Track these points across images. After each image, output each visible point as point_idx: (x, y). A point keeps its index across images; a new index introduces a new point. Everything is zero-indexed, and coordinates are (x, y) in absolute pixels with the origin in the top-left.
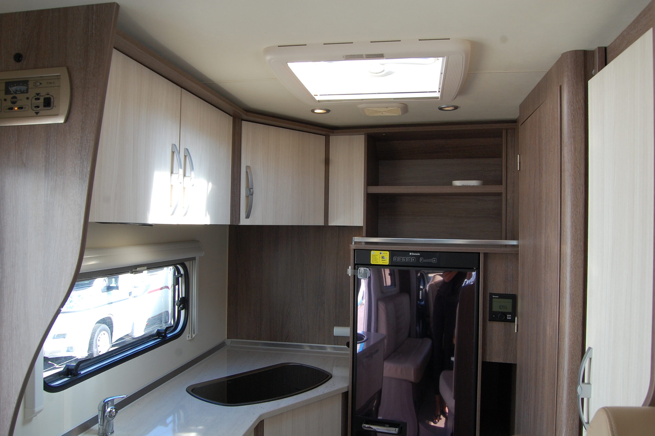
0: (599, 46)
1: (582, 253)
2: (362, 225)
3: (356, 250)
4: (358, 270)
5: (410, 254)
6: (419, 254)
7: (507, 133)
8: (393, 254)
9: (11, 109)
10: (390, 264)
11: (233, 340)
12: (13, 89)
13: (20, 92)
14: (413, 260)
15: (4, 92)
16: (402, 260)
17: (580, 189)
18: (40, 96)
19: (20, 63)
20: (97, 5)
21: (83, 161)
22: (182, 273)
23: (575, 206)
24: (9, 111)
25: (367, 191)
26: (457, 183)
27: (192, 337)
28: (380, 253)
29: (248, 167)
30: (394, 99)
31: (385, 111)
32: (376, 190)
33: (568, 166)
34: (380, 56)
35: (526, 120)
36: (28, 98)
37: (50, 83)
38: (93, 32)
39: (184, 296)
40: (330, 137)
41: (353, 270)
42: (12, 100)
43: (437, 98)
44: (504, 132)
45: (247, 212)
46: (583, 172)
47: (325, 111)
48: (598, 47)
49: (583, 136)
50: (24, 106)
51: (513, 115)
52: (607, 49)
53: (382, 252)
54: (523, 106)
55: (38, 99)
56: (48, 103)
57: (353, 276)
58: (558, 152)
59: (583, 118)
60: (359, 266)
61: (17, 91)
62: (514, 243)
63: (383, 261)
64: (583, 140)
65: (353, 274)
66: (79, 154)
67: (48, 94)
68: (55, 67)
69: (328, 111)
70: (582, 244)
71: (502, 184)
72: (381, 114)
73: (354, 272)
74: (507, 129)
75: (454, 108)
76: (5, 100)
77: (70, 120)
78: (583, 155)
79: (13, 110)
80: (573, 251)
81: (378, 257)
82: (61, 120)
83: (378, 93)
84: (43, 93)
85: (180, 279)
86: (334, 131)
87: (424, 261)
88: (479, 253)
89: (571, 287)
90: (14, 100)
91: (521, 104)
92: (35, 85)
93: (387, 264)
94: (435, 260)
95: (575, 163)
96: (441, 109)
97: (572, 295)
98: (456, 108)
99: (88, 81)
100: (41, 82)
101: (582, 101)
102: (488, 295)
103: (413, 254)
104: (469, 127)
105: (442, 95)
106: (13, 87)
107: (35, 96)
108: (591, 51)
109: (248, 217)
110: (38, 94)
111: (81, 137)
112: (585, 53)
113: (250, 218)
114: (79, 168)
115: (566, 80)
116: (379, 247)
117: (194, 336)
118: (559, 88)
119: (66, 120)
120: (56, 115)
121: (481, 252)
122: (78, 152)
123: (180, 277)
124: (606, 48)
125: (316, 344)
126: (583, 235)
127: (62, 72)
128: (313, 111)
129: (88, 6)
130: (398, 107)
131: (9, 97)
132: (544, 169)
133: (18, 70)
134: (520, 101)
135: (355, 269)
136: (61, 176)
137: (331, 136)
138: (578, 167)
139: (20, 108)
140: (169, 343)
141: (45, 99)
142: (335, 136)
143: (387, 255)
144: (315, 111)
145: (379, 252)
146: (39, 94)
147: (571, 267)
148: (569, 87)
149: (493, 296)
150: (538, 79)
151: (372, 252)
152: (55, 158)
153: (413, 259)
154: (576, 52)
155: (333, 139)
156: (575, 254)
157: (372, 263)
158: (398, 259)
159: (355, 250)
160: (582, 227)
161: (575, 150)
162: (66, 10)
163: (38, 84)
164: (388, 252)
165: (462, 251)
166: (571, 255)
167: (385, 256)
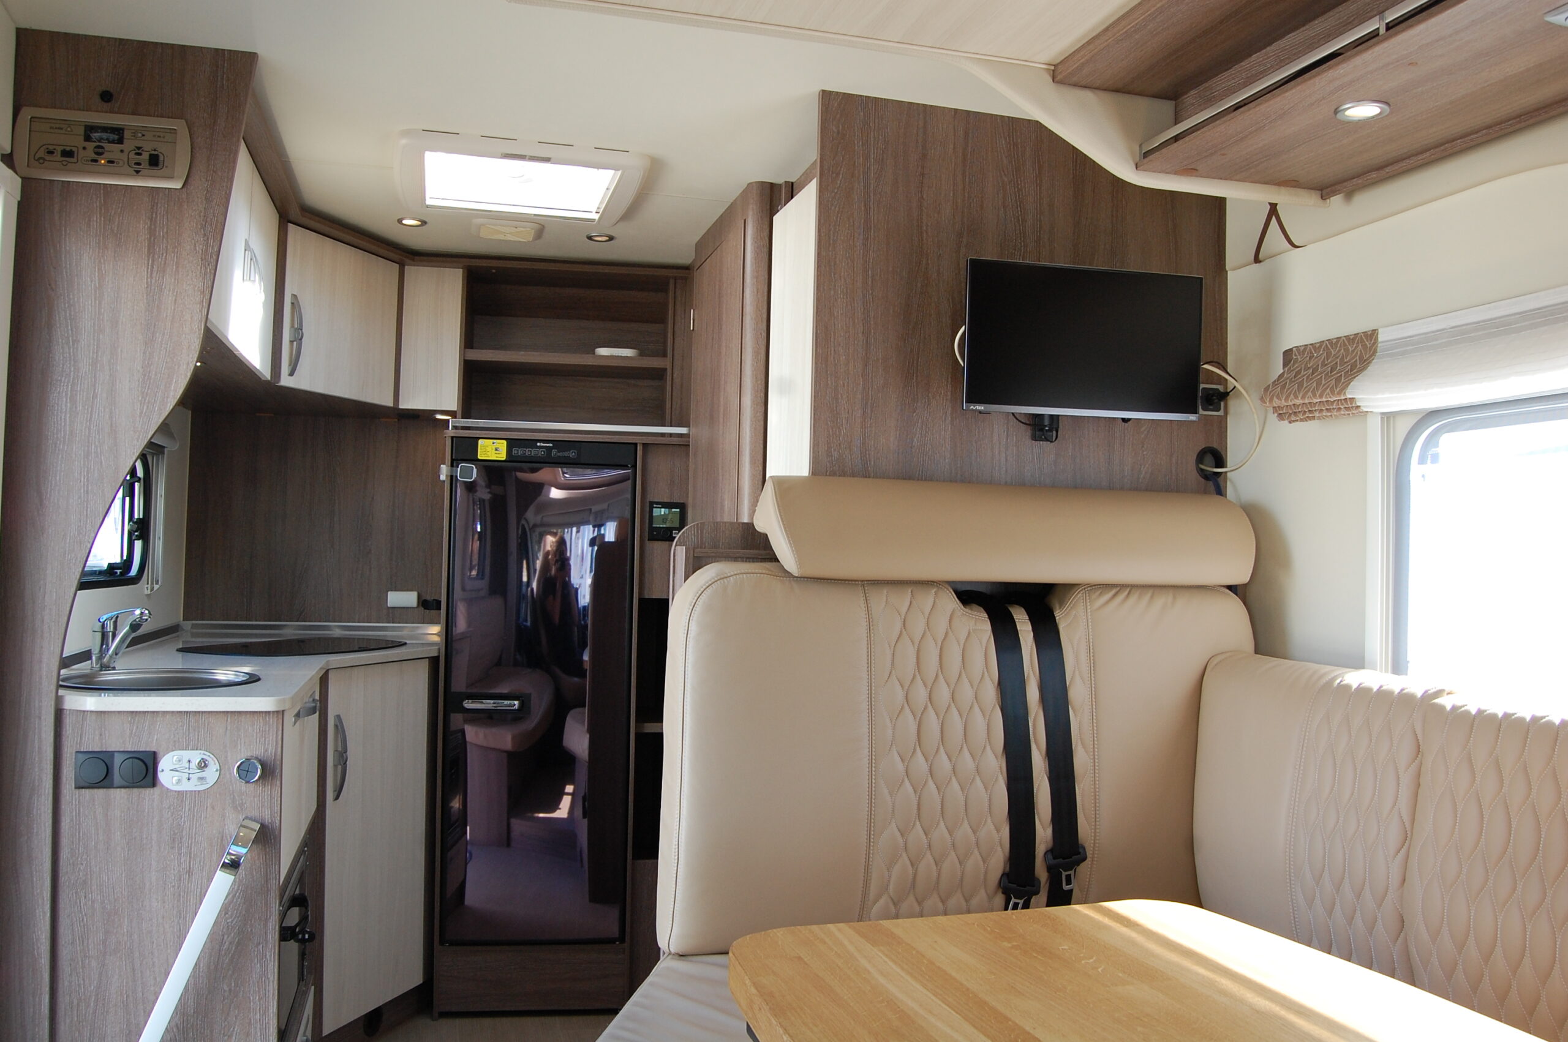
0: (787, 180)
1: (763, 405)
2: (456, 409)
3: (455, 439)
4: (458, 467)
5: (538, 444)
6: (551, 445)
7: (675, 284)
8: (512, 444)
9: (96, 161)
10: (508, 460)
11: (194, 622)
12: (96, 135)
13: (106, 141)
14: (543, 453)
15: (82, 138)
16: (525, 454)
17: (761, 334)
18: (142, 151)
19: (109, 104)
20: (230, 51)
21: (208, 239)
22: (139, 475)
23: (756, 353)
24: (90, 163)
25: (464, 357)
26: (603, 351)
27: (152, 589)
28: (493, 443)
29: (294, 296)
30: (535, 215)
31: (510, 233)
32: (477, 355)
33: (749, 309)
34: (547, 160)
35: (703, 263)
36: (122, 151)
37: (159, 137)
38: (224, 83)
39: (141, 517)
40: (406, 267)
41: (450, 468)
42: (96, 149)
43: (593, 220)
44: (672, 282)
45: (292, 364)
46: (765, 316)
47: (419, 223)
48: (786, 182)
49: (766, 277)
50: (116, 161)
51: (685, 257)
52: (794, 184)
53: (495, 441)
54: (700, 246)
55: (140, 154)
56: (154, 161)
57: (449, 478)
58: (740, 294)
59: (766, 257)
60: (459, 462)
61: (102, 139)
62: (683, 430)
63: (498, 455)
64: (767, 281)
65: (449, 474)
66: (202, 230)
67: (155, 150)
68: (165, 117)
69: (424, 223)
70: (763, 395)
71: (667, 354)
72: (503, 236)
73: (452, 471)
74: (675, 278)
75: (607, 238)
76: (84, 148)
77: (189, 187)
78: (766, 298)
79: (97, 163)
80: (753, 402)
81: (489, 449)
82: (177, 185)
83: (514, 205)
84: (148, 147)
85: (137, 485)
86: (416, 257)
87: (560, 454)
88: (636, 444)
89: (750, 442)
90: (100, 150)
91: (698, 242)
92: (134, 136)
93: (504, 459)
94: (573, 454)
95: (757, 305)
96: (590, 238)
97: (752, 451)
98: (611, 238)
99: (216, 142)
100: (144, 133)
101: (767, 239)
102: (648, 504)
103: (542, 444)
104: (623, 271)
105: (600, 218)
106: (95, 133)
107: (135, 150)
108: (778, 184)
109: (291, 374)
110: (139, 148)
111: (205, 208)
112: (772, 185)
113: (295, 374)
114: (201, 246)
115: (750, 213)
116: (493, 434)
117: (156, 587)
118: (743, 221)
119: (183, 186)
120: (170, 177)
121: (640, 443)
122: (200, 227)
123: (137, 482)
124: (792, 183)
125: (355, 622)
126: (764, 385)
127: (179, 125)
128: (400, 221)
129: (217, 50)
130: (532, 229)
131: (91, 146)
132: (724, 319)
133: (106, 112)
134: (698, 238)
135: (452, 465)
136: (173, 254)
137: (408, 265)
138: (760, 311)
139: (111, 162)
140: (130, 586)
141: (151, 155)
142: (413, 267)
143: (503, 445)
144: (405, 222)
145: (492, 441)
146: (141, 148)
147: (751, 421)
148: (753, 221)
149: (655, 506)
150: (721, 211)
151: (480, 441)
152: (165, 230)
153: (542, 451)
154: (762, 184)
155: (411, 271)
156: (755, 406)
157: (479, 458)
158: (518, 452)
159: (452, 438)
160: (763, 377)
161: (757, 292)
162: (183, 48)
163: (140, 135)
164: (505, 442)
165: (612, 441)
166: (752, 407)
167: (500, 448)
